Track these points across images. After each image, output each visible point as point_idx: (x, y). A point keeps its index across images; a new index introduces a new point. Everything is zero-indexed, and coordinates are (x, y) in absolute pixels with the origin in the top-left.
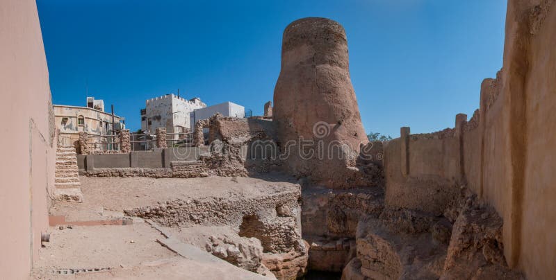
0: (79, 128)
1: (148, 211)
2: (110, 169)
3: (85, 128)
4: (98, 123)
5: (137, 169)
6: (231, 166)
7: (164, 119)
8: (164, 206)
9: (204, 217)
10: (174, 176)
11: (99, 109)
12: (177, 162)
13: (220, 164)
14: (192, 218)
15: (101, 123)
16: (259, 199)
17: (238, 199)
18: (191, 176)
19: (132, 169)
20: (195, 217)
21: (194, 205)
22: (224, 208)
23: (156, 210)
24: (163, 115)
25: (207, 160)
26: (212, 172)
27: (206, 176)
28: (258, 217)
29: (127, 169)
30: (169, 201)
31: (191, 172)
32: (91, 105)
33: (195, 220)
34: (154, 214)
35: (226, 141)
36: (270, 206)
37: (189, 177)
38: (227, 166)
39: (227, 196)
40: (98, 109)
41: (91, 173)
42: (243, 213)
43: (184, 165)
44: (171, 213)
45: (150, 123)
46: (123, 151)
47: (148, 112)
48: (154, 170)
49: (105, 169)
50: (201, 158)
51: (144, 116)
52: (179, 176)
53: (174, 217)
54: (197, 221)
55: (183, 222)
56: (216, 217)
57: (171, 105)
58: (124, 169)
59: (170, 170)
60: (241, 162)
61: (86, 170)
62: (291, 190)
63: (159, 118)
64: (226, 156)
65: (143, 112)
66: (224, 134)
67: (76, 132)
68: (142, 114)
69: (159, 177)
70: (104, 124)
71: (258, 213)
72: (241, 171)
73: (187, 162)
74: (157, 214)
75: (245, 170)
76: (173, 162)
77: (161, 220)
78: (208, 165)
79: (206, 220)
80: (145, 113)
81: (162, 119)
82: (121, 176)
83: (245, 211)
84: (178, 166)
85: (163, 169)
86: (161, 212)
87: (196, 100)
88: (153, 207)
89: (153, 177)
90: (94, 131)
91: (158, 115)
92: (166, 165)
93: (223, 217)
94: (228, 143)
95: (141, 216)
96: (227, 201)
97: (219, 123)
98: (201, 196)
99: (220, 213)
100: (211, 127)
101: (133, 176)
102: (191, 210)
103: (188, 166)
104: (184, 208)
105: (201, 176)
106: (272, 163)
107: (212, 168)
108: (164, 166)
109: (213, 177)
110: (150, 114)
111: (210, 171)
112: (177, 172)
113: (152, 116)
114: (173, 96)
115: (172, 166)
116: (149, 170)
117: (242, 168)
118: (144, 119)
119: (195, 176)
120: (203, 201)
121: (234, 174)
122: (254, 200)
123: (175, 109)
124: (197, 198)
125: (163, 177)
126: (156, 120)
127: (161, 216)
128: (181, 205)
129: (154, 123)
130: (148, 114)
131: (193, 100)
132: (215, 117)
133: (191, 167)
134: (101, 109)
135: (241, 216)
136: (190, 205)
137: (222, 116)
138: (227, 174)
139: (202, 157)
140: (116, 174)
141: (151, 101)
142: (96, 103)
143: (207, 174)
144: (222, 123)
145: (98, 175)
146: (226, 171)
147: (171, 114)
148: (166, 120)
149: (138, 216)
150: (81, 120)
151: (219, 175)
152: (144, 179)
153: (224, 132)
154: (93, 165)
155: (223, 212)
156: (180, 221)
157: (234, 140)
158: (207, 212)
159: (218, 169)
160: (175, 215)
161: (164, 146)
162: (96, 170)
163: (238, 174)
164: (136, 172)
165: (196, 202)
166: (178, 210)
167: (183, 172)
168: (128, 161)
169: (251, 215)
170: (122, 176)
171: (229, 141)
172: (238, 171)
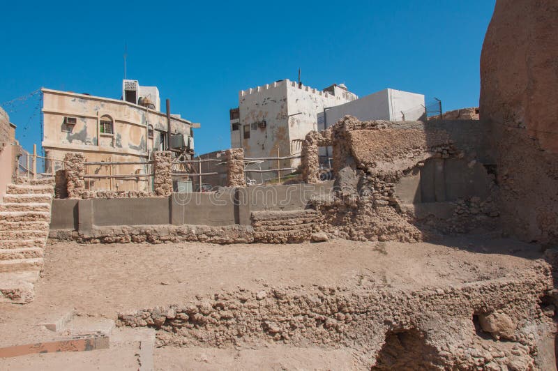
0: (101, 140)
1: (171, 314)
2: (127, 228)
3: (116, 141)
4: (143, 131)
5: (184, 228)
6: (377, 220)
7: (272, 127)
8: (207, 304)
9: (293, 327)
10: (257, 241)
11: (147, 105)
12: (264, 212)
13: (354, 216)
14: (266, 329)
15: (151, 132)
16: (426, 293)
17: (375, 291)
18: (291, 240)
19: (173, 227)
20: (275, 328)
21: (272, 301)
22: (340, 309)
23: (190, 313)
24: (271, 120)
25: (326, 208)
26: (336, 232)
27: (323, 240)
28: (425, 333)
29: (163, 228)
30: (220, 294)
31: (292, 232)
32: (131, 96)
33: (273, 334)
34: (184, 321)
35: (366, 170)
36: (456, 311)
37: (288, 242)
38: (367, 219)
39: (350, 284)
40: (145, 105)
41: (86, 236)
42: (387, 322)
43: (278, 218)
44: (222, 318)
45: (247, 135)
46: (157, 193)
47: (243, 114)
48: (217, 229)
49: (117, 228)
50: (312, 205)
51: (235, 121)
52: (268, 240)
53: (228, 326)
54: (278, 335)
55: (246, 337)
56: (321, 328)
57: (285, 100)
58: (156, 227)
59: (249, 228)
60: (399, 211)
61: (77, 230)
62: (518, 276)
63: (262, 125)
64: (366, 199)
65: (235, 113)
66: (360, 157)
67: (96, 148)
68: (232, 118)
69: (227, 243)
70: (156, 135)
71: (425, 325)
72: (398, 230)
73: (284, 212)
74: (192, 319)
75: (411, 228)
76: (255, 213)
77: (200, 332)
78: (328, 217)
79: (297, 333)
80: (238, 117)
81: (268, 128)
82: (150, 240)
83: (390, 318)
84: (266, 221)
85: (235, 226)
86: (198, 316)
87: (337, 89)
88: (182, 307)
89: (215, 242)
90: (135, 148)
91: (261, 120)
92: (242, 219)
93: (337, 328)
94: (369, 174)
95: (157, 326)
96: (347, 295)
97: (350, 136)
98: (292, 283)
99: (331, 321)
100: (335, 145)
101: (173, 241)
102: (264, 312)
103: (285, 221)
104: (250, 307)
105: (314, 241)
106: (474, 211)
107: (336, 223)
108: (238, 222)
109: (337, 242)
110: (247, 118)
111: (332, 229)
112: (265, 233)
113: (251, 121)
114: (289, 83)
115: (253, 220)
116: (207, 228)
117: (402, 222)
118: (235, 127)
119: (301, 241)
120: (293, 293)
121: (384, 237)
122: (413, 294)
123: (292, 108)
124: (280, 287)
125: (235, 242)
126: (259, 129)
127: (200, 323)
128: (243, 301)
129: (255, 134)
130: (244, 118)
131: (331, 90)
132: (342, 125)
133: (292, 222)
134: (152, 106)
135: (382, 331)
136: (262, 302)
137: (356, 121)
138: (369, 237)
139: (315, 202)
140: (140, 237)
141: (248, 94)
142: (141, 92)
143: (325, 236)
144: (356, 135)
145: (103, 240)
146: (366, 231)
147: (285, 117)
148: (276, 130)
149: (149, 326)
150: (107, 125)
151: (351, 237)
152: (195, 246)
153: (361, 152)
154: (93, 220)
155: (339, 319)
156: (239, 335)
157: (382, 167)
158: (301, 318)
159: (350, 226)
160: (229, 322)
161: (240, 183)
162: (98, 229)
163: (393, 236)
164: (180, 233)
165: (277, 296)
166: (237, 312)
167: (275, 233)
168: (167, 211)
169: (407, 328)
170: (152, 242)
171: (371, 169)
172: (393, 231)
